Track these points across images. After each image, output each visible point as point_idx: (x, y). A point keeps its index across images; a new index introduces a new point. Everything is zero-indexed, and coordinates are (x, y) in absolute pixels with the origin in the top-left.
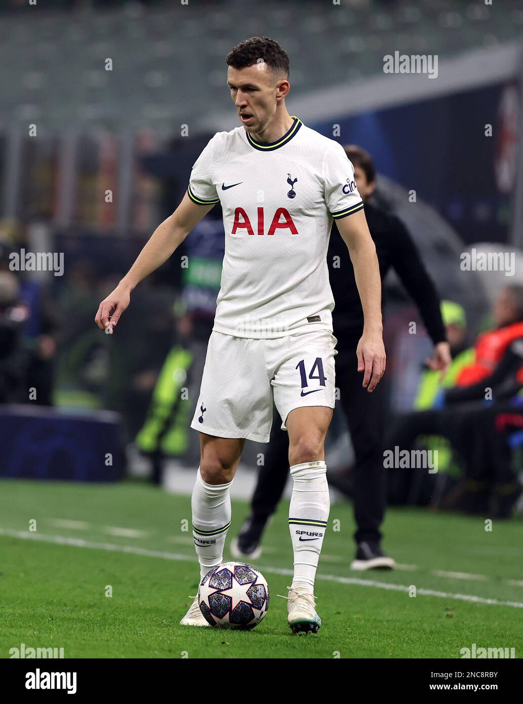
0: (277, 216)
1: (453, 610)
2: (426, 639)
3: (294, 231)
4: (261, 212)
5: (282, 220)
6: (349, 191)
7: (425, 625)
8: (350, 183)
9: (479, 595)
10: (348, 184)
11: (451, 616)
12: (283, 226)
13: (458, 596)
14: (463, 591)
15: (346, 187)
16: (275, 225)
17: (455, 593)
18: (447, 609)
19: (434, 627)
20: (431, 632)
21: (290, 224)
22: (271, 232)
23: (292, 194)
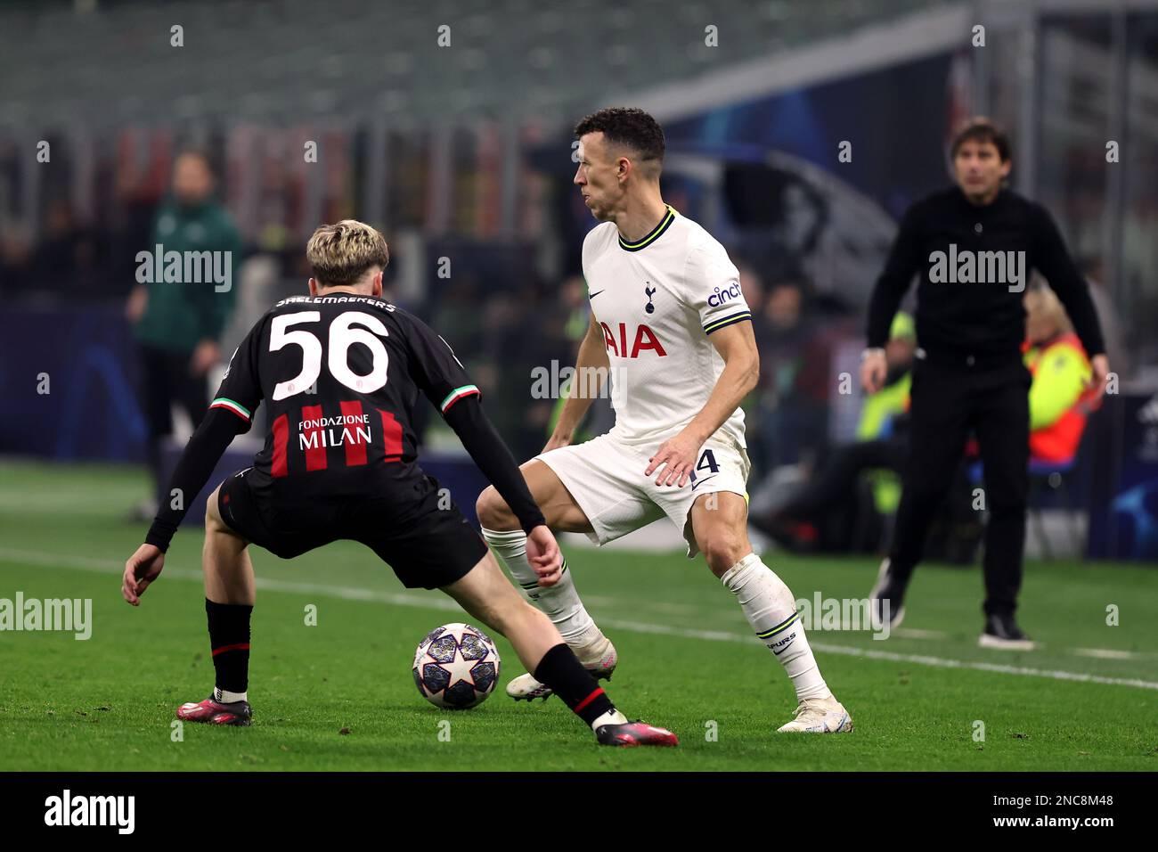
0: (639, 336)
1: (908, 674)
2: (878, 709)
3: (661, 352)
4: (622, 327)
5: (646, 340)
6: (718, 303)
7: (875, 694)
8: (720, 293)
9: (939, 656)
10: (716, 294)
11: (904, 683)
12: (646, 347)
13: (913, 658)
14: (921, 653)
15: (713, 299)
16: (639, 346)
17: (910, 653)
18: (901, 674)
19: (886, 695)
20: (883, 702)
21: (655, 345)
22: (635, 355)
23: (650, 308)
